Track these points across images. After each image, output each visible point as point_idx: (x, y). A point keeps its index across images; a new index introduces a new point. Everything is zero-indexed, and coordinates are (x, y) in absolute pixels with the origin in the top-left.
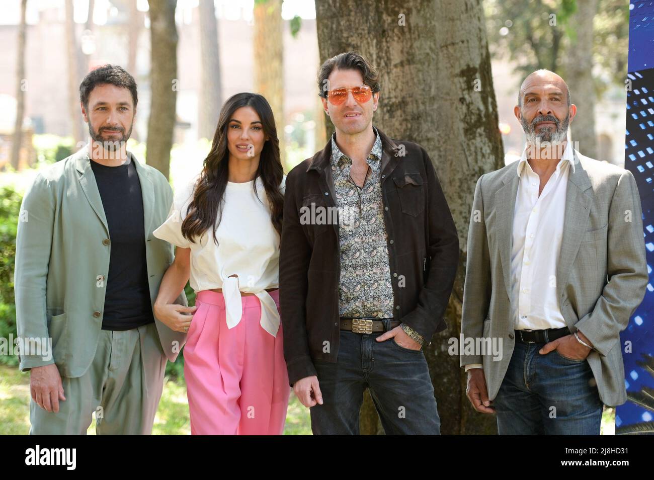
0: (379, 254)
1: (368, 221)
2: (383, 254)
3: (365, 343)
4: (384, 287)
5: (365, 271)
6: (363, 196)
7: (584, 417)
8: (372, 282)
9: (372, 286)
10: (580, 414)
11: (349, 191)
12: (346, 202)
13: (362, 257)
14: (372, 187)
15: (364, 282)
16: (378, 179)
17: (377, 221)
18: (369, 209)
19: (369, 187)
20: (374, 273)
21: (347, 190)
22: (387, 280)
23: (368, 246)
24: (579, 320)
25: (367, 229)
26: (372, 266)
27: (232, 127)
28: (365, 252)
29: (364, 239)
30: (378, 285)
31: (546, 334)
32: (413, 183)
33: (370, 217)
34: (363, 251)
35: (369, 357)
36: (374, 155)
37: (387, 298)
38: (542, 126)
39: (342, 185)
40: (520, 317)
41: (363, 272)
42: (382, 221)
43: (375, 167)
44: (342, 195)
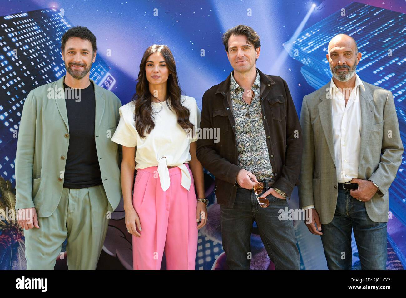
0: (260, 144)
1: (254, 125)
2: (263, 144)
3: (253, 195)
4: (264, 163)
5: (252, 154)
6: (251, 110)
9: (257, 163)
11: (243, 106)
12: (240, 113)
13: (250, 145)
14: (255, 104)
15: (252, 160)
16: (259, 99)
17: (260, 124)
18: (254, 117)
19: (254, 104)
20: (258, 155)
21: (241, 106)
23: (254, 139)
25: (253, 129)
26: (257, 150)
27: (149, 65)
28: (252, 143)
29: (251, 135)
30: (261, 162)
32: (279, 102)
33: (255, 122)
34: (251, 142)
35: (256, 204)
36: (256, 85)
37: (266, 170)
38: (340, 71)
39: (238, 103)
41: (251, 154)
42: (262, 124)
43: (257, 92)
44: (238, 109)
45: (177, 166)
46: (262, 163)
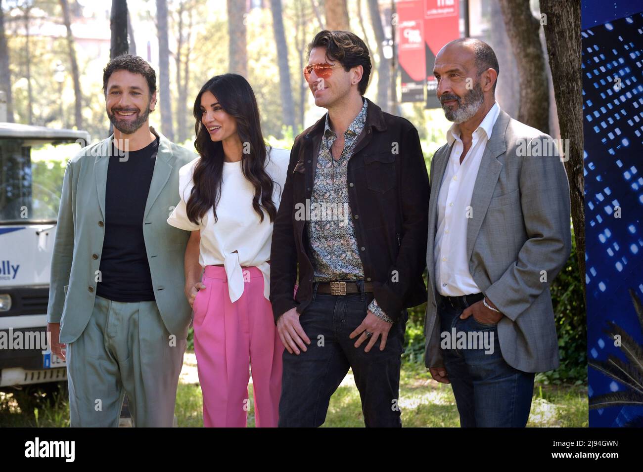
4: (351, 258)
7: (496, 381)
8: (340, 252)
9: (340, 257)
10: (492, 378)
22: (353, 251)
24: (491, 284)
31: (465, 300)
40: (442, 285)
45: (255, 267)
46: (347, 258)
